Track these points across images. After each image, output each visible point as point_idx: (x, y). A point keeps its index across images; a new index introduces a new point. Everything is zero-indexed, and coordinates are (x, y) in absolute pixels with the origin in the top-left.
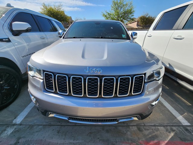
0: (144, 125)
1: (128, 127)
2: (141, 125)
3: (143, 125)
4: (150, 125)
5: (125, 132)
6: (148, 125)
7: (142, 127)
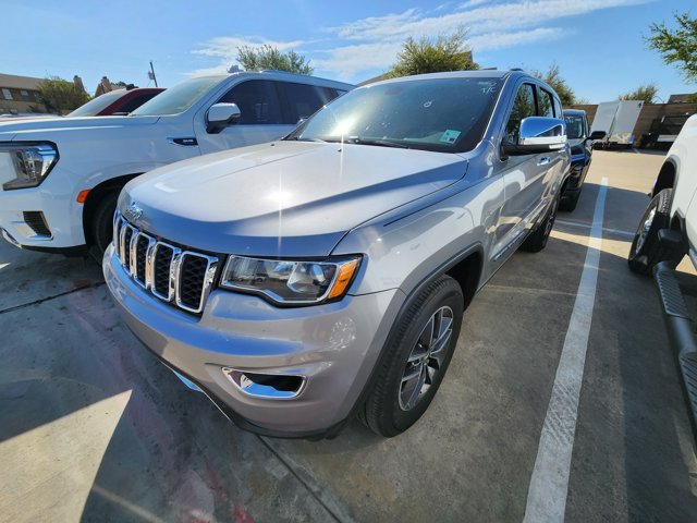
0: (320, 493)
1: (269, 452)
2: (310, 484)
3: (315, 489)
4: (333, 511)
5: (245, 456)
6: (330, 505)
7: (305, 490)
